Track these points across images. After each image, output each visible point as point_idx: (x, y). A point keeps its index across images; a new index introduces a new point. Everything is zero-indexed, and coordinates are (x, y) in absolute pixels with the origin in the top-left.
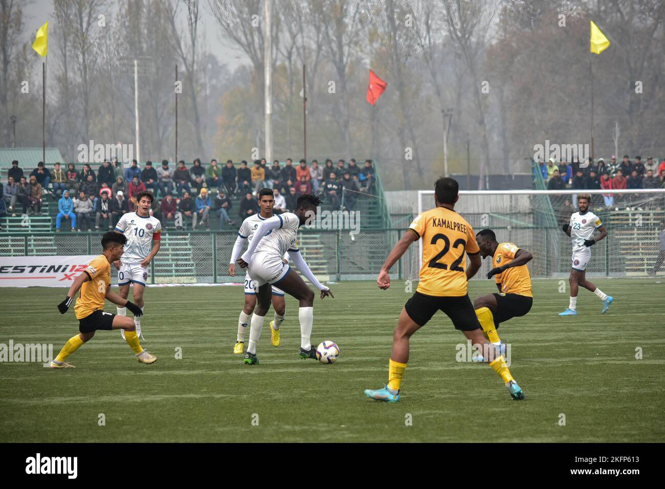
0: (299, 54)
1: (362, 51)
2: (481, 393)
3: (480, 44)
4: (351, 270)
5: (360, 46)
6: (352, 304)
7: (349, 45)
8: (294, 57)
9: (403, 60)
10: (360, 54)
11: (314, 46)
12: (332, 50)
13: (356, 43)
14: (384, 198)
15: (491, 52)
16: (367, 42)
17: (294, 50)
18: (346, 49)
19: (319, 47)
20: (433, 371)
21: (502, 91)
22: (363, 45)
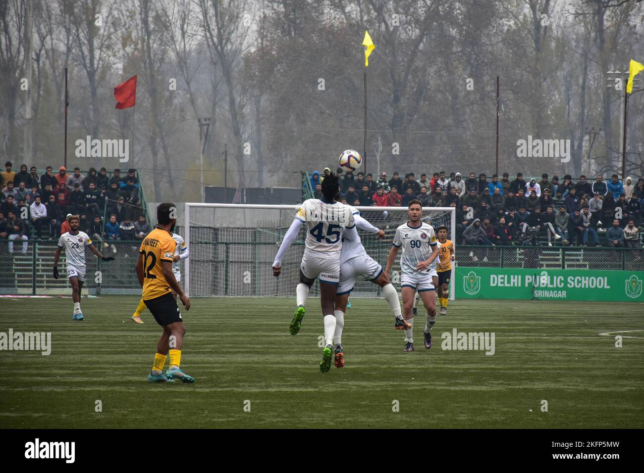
0: (47, 57)
1: (114, 56)
2: (313, 417)
3: (237, 52)
4: (111, 284)
5: (113, 49)
6: (126, 320)
7: (101, 48)
8: (42, 59)
9: (157, 65)
10: (112, 58)
11: (62, 48)
12: (83, 53)
13: (108, 47)
14: (147, 209)
15: (248, 60)
16: (120, 46)
17: (43, 52)
18: (97, 53)
19: (69, 49)
20: (247, 393)
22: (116, 49)
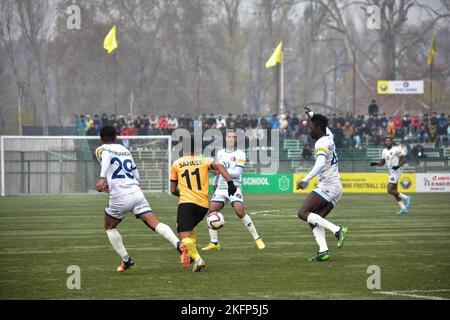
3: (43, 40)
21: (57, 72)
